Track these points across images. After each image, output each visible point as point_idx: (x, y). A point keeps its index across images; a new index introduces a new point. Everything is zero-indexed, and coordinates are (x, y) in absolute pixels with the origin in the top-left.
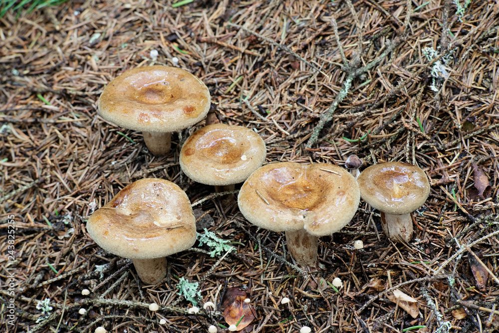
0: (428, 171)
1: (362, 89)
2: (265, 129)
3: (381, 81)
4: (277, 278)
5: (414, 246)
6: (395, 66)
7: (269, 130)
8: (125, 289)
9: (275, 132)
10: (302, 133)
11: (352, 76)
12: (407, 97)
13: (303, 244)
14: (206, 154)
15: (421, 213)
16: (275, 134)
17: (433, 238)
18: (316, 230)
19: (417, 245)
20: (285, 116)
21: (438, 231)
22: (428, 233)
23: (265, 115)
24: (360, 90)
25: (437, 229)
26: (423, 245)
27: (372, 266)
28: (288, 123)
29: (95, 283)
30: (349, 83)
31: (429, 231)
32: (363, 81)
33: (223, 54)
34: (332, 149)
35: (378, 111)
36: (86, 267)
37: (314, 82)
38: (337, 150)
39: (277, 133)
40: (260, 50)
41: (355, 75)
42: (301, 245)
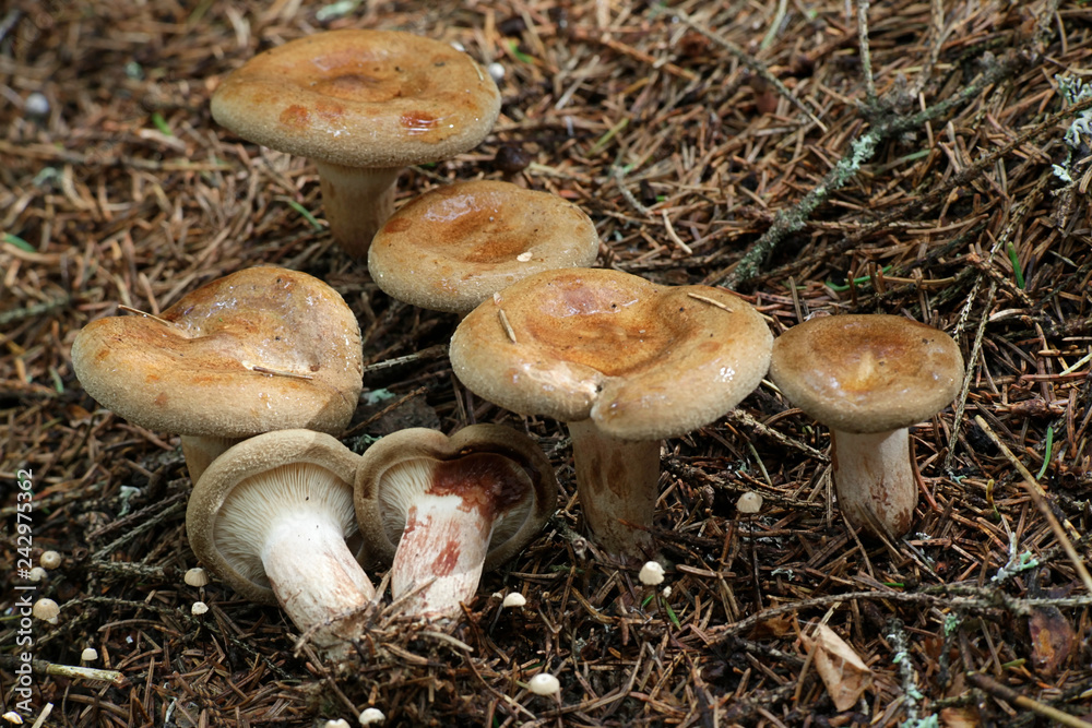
0: (1009, 384)
1: (901, 168)
2: (640, 237)
3: (950, 153)
4: (545, 576)
5: (910, 550)
6: (995, 122)
7: (649, 238)
8: (170, 548)
9: (661, 244)
10: (726, 257)
11: (881, 133)
12: (1003, 198)
13: (611, 485)
14: (436, 236)
15: (957, 479)
16: (659, 249)
17: (964, 537)
18: (615, 421)
19: (918, 547)
20: (699, 214)
21: (979, 519)
22: (955, 522)
23: (649, 202)
24: (896, 173)
25: (979, 515)
26: (937, 553)
27: (784, 577)
28: (700, 230)
29: (100, 521)
30: (868, 145)
31: (956, 516)
32: (908, 151)
33: (616, 73)
34: (787, 300)
35: (924, 224)
36: (101, 489)
37: (794, 145)
38: (797, 306)
39: (664, 247)
40: (703, 69)
41: (888, 131)
42: (606, 486)
